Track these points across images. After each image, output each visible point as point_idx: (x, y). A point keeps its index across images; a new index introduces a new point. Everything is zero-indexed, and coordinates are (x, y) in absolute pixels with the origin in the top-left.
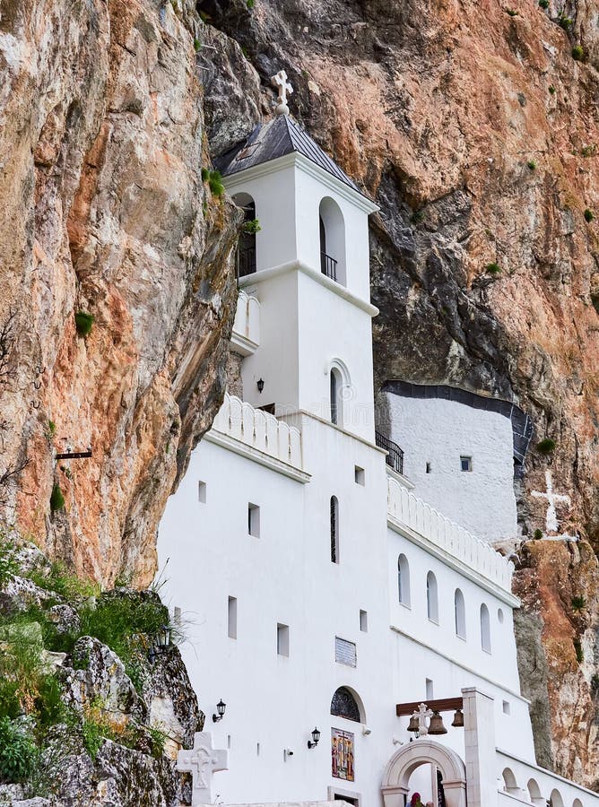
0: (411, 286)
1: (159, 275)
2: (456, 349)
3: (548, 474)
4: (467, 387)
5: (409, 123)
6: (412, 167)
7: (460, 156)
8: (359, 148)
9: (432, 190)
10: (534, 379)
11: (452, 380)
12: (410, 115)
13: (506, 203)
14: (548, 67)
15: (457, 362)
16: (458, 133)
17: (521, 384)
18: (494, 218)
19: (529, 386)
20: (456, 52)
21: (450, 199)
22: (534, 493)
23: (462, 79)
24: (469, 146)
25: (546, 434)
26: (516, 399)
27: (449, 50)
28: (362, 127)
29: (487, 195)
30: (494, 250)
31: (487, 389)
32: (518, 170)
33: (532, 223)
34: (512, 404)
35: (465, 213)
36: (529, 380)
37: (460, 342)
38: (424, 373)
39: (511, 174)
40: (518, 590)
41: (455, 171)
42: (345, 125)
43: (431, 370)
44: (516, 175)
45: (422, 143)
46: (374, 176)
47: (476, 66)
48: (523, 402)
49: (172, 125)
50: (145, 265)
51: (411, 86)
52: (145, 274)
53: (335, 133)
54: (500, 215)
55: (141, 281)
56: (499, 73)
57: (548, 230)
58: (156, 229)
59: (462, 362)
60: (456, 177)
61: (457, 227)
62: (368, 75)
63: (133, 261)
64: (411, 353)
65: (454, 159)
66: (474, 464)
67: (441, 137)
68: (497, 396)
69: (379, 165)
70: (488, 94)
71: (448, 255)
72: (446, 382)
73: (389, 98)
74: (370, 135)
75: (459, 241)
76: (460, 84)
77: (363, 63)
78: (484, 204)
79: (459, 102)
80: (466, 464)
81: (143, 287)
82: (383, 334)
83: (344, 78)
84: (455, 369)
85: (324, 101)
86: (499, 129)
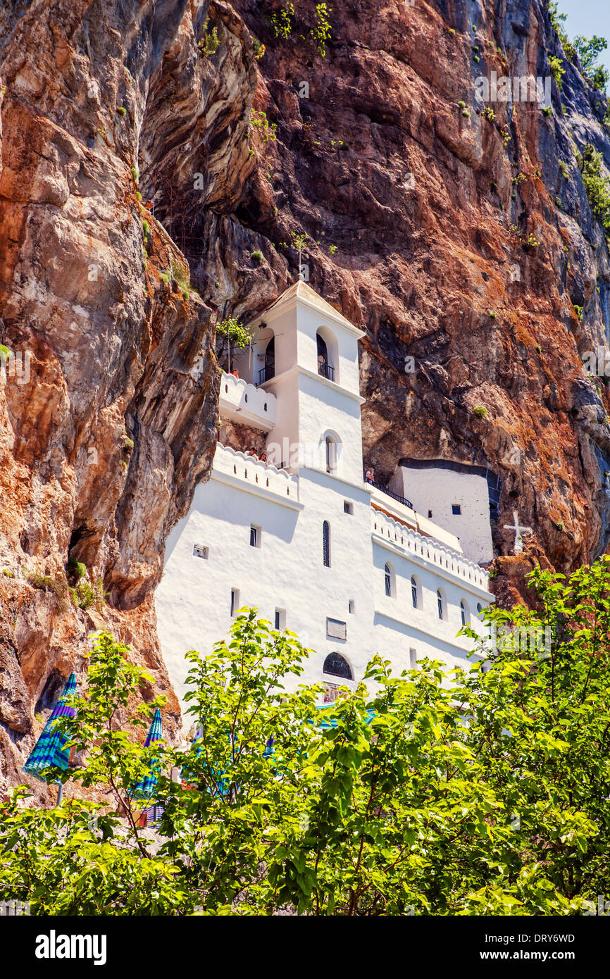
0: (408, 393)
1: (88, 328)
2: (444, 435)
3: (515, 514)
4: (455, 459)
5: (400, 290)
6: (404, 317)
7: (439, 310)
8: (361, 305)
9: (418, 331)
10: (501, 452)
11: (445, 456)
12: (400, 285)
13: (475, 340)
14: (505, 258)
15: (446, 444)
16: (436, 296)
17: (492, 456)
18: (466, 349)
19: (498, 455)
20: (434, 247)
21: (433, 337)
22: (506, 527)
23: (439, 264)
24: (445, 304)
25: (513, 487)
26: (489, 466)
27: (429, 246)
28: (364, 292)
29: (461, 335)
30: (467, 369)
31: (468, 460)
32: (482, 319)
33: (494, 351)
34: (486, 469)
35: (444, 347)
36: (497, 452)
37: (447, 430)
38: (425, 452)
39: (477, 321)
40: (494, 589)
41: (436, 319)
42: (351, 290)
43: (429, 450)
44: (481, 322)
45: (411, 302)
46: (374, 323)
47: (449, 255)
48: (495, 467)
49: (98, 220)
50: (73, 320)
51: (401, 267)
52: (73, 326)
53: (343, 295)
54: (471, 348)
55: (70, 331)
56: (467, 260)
57: (507, 357)
58: (85, 294)
59: (450, 444)
60: (436, 323)
61: (439, 355)
62: (369, 261)
63: (60, 315)
64: (413, 439)
65: (434, 312)
66: (462, 510)
67: (424, 299)
68: (476, 464)
69: (377, 315)
70: (459, 272)
71: (433, 373)
72: (440, 457)
73: (385, 274)
74: (370, 296)
75: (441, 364)
76: (438, 266)
77: (366, 254)
78: (459, 340)
79: (437, 277)
80: (456, 510)
81: (72, 335)
82: (393, 427)
83: (351, 262)
84: (446, 448)
85: (334, 275)
86: (467, 293)
